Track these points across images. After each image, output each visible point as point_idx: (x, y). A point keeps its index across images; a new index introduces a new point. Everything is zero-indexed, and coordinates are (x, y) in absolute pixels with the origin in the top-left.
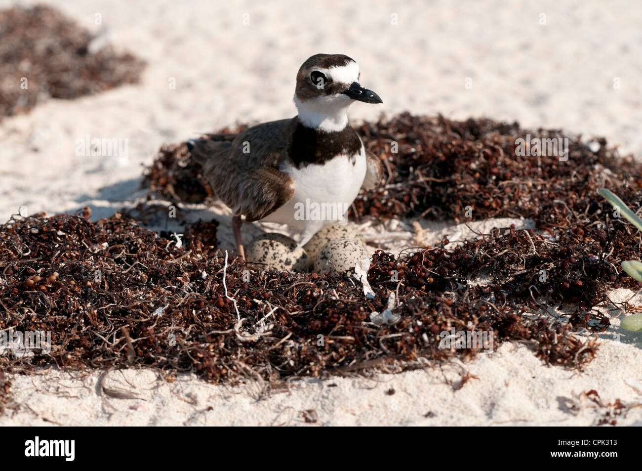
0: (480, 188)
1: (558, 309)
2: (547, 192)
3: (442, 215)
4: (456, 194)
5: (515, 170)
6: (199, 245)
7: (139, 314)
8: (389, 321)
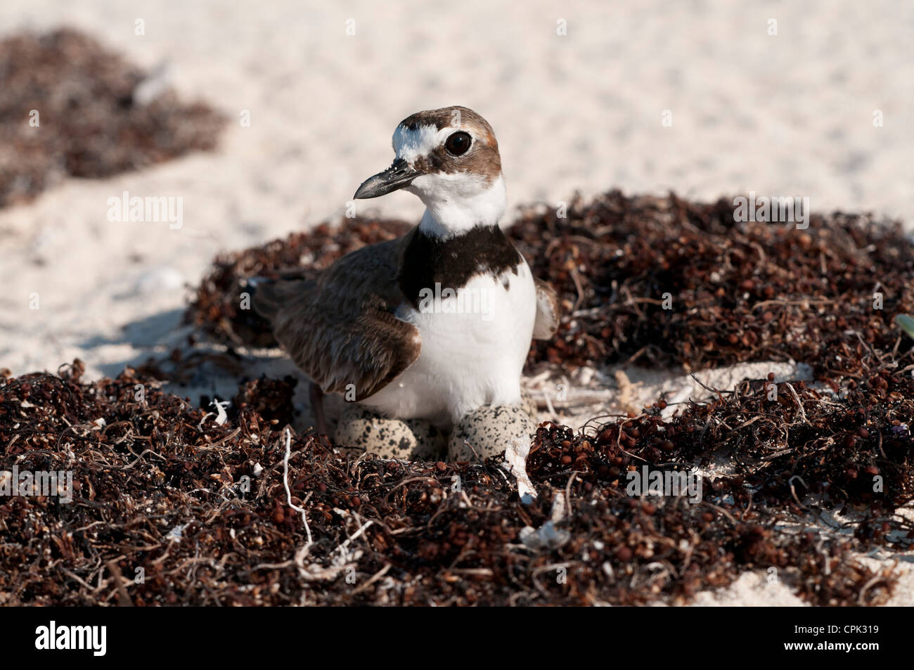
0: (723, 314)
1: (840, 514)
2: (834, 318)
3: (663, 359)
4: (684, 324)
5: (781, 283)
6: (254, 419)
7: (142, 537)
8: (552, 542)
